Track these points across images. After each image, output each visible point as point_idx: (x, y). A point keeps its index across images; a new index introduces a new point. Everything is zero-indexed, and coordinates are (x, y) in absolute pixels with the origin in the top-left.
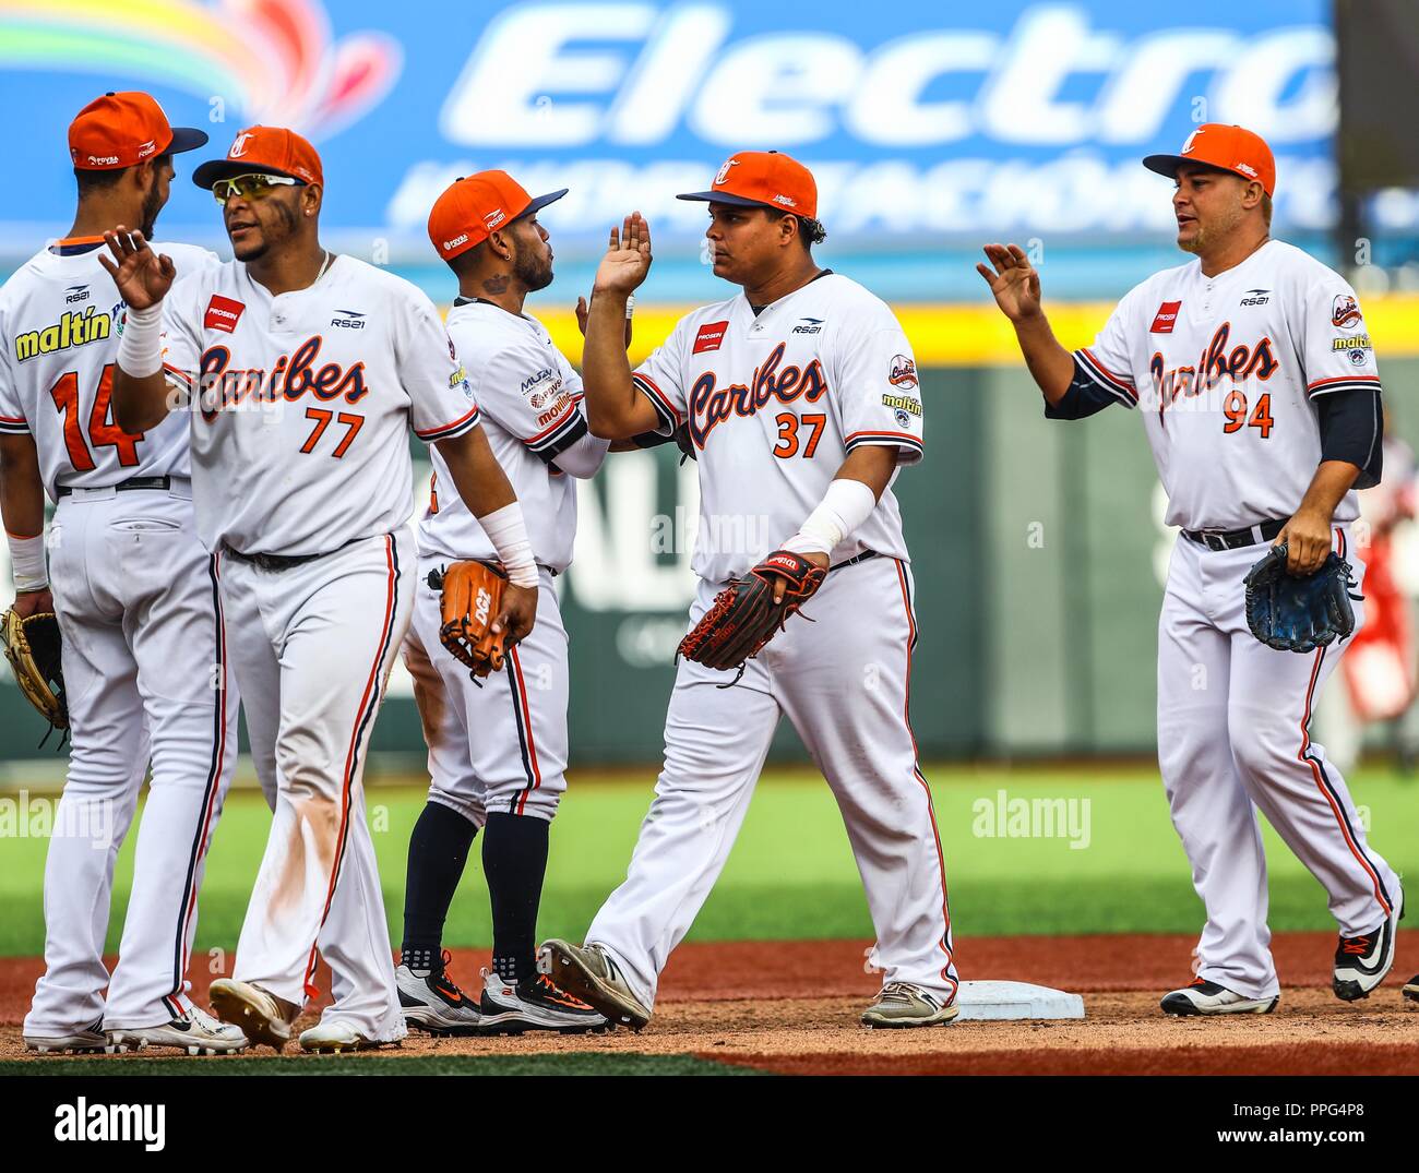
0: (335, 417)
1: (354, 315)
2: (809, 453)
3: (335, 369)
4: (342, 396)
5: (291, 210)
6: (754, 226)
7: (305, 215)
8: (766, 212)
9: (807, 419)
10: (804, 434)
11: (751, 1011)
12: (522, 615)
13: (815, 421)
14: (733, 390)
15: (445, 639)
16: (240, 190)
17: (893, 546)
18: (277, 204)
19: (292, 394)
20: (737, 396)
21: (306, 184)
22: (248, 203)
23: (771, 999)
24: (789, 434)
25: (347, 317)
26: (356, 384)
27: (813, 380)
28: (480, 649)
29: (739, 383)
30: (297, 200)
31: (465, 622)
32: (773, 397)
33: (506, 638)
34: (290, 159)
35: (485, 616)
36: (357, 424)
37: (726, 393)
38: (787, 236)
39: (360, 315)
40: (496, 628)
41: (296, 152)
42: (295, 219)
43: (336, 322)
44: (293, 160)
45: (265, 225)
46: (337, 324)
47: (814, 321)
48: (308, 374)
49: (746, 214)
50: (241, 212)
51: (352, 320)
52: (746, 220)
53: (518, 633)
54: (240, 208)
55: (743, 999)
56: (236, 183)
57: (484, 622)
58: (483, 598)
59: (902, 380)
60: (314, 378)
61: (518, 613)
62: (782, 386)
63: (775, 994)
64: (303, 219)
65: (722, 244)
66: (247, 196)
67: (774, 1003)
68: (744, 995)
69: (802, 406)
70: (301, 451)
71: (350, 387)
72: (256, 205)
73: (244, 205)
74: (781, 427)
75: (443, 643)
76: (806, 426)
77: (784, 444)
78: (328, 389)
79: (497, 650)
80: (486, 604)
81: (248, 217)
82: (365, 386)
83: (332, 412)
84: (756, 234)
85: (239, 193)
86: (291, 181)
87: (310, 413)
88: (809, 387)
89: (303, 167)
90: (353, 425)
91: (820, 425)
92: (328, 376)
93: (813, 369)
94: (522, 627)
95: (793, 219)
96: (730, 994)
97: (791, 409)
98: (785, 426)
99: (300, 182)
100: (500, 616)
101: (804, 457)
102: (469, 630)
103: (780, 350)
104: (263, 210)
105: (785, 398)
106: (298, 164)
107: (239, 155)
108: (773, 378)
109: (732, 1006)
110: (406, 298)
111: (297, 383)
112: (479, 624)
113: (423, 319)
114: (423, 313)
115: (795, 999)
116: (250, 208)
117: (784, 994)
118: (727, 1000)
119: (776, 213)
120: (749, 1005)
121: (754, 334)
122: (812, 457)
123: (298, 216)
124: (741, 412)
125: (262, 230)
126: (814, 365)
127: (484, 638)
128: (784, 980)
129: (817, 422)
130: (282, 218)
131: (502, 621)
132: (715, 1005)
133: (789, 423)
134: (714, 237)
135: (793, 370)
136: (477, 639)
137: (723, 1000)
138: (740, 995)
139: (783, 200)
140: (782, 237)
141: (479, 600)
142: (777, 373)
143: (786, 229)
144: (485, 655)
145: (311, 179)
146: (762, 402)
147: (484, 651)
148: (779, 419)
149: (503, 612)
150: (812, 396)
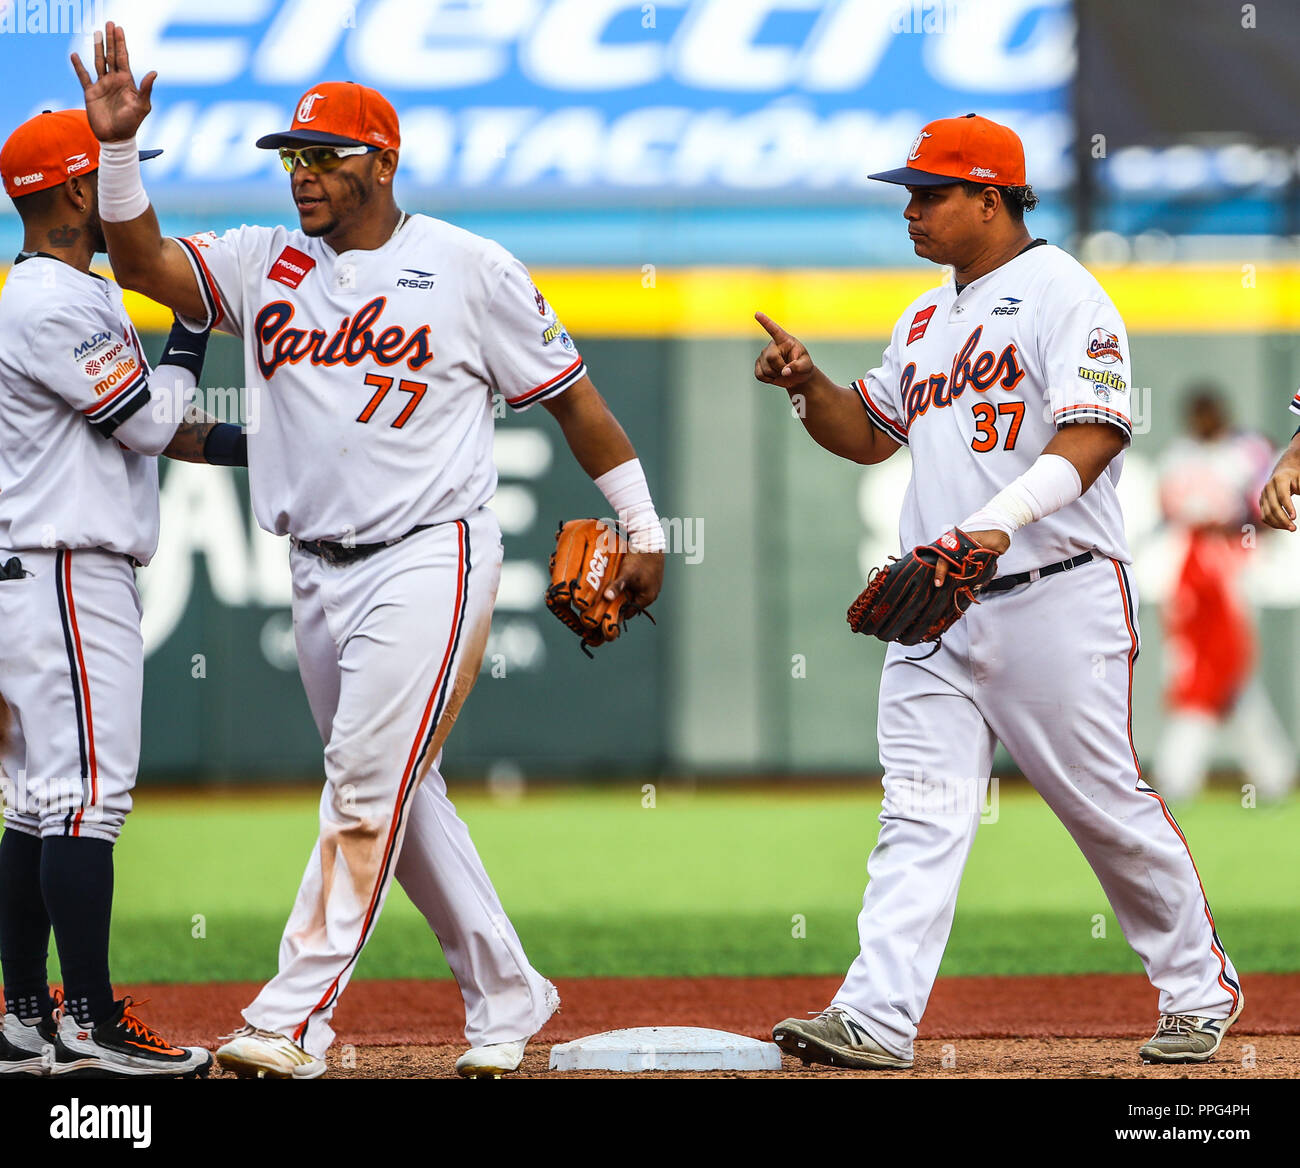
0: (396, 384)
1: (422, 274)
2: (1010, 446)
3: (398, 332)
4: (404, 362)
5: (363, 181)
6: (953, 204)
7: (379, 181)
8: (964, 187)
9: (1004, 408)
10: (1004, 423)
11: (407, 1058)
12: (642, 582)
13: (1013, 410)
14: (933, 380)
15: (551, 602)
16: (306, 161)
17: (1110, 542)
18: (347, 176)
19: (351, 358)
20: (935, 386)
21: (380, 149)
22: (317, 175)
23: (430, 1045)
24: (987, 426)
25: (414, 276)
26: (420, 349)
27: (1009, 368)
28: (590, 616)
29: (937, 373)
30: (369, 168)
31: (574, 585)
32: (968, 385)
33: (623, 606)
34: (363, 126)
35: (598, 581)
36: (420, 393)
37: (925, 384)
38: (990, 210)
39: (429, 275)
40: (610, 594)
41: (369, 115)
42: (367, 189)
43: (403, 282)
44: (366, 125)
45: (333, 199)
46: (404, 284)
47: (1013, 301)
48: (369, 336)
49: (943, 192)
50: (308, 185)
51: (420, 280)
52: (943, 199)
53: (638, 602)
54: (307, 181)
55: (397, 1045)
56: (304, 155)
57: (596, 586)
58: (599, 560)
59: (1102, 354)
60: (374, 342)
61: (638, 579)
62: (978, 373)
63: (434, 1039)
64: (376, 188)
65: (920, 225)
66: (315, 169)
67: (433, 1049)
68: (400, 1041)
69: (998, 395)
70: (358, 420)
71: (413, 352)
72: (325, 178)
73: (311, 178)
74: (979, 418)
75: (549, 607)
76: (1002, 416)
77: (982, 436)
78: (389, 353)
79: (609, 618)
80: (601, 567)
81: (315, 191)
82: (430, 351)
83: (392, 379)
84: (955, 212)
85: (305, 164)
86: (363, 150)
87: (369, 379)
88: (1005, 374)
89: (378, 131)
90: (415, 393)
91: (1019, 414)
92: (390, 339)
93: (1009, 354)
94: (643, 595)
95: (994, 192)
96: (383, 1039)
97: (985, 397)
98: (982, 417)
99: (374, 148)
100: (616, 582)
101: (1005, 449)
102: (577, 594)
103: (977, 335)
104: (333, 185)
105: (981, 387)
106: (373, 128)
107: (307, 120)
108: (969, 364)
109: (386, 1052)
110: (482, 255)
111: (357, 346)
112: (589, 588)
113: (502, 275)
114: (502, 270)
115: (456, 1045)
116: (318, 180)
117: (445, 1040)
118: (381, 1046)
119: (975, 188)
120: (405, 1051)
121: (955, 317)
122: (1013, 449)
123: (371, 187)
124: (940, 403)
125: (331, 206)
126: (1010, 350)
127: (594, 604)
128: (444, 1024)
129: (1017, 411)
130: (352, 192)
131: (617, 587)
132: (367, 1051)
133: (987, 414)
134: (911, 219)
135: (988, 356)
136: (586, 604)
137: (375, 1045)
138: (396, 1040)
139: (982, 173)
140: (985, 211)
141: (593, 563)
142: (973, 359)
143: (989, 203)
144: (595, 622)
145: (386, 142)
146: (957, 391)
147: (595, 618)
148: (977, 410)
149: (621, 577)
150: (1008, 384)
